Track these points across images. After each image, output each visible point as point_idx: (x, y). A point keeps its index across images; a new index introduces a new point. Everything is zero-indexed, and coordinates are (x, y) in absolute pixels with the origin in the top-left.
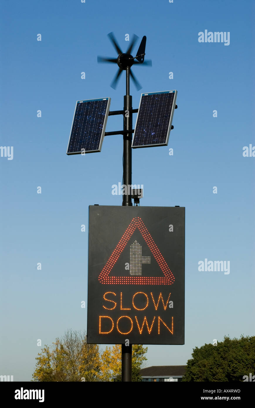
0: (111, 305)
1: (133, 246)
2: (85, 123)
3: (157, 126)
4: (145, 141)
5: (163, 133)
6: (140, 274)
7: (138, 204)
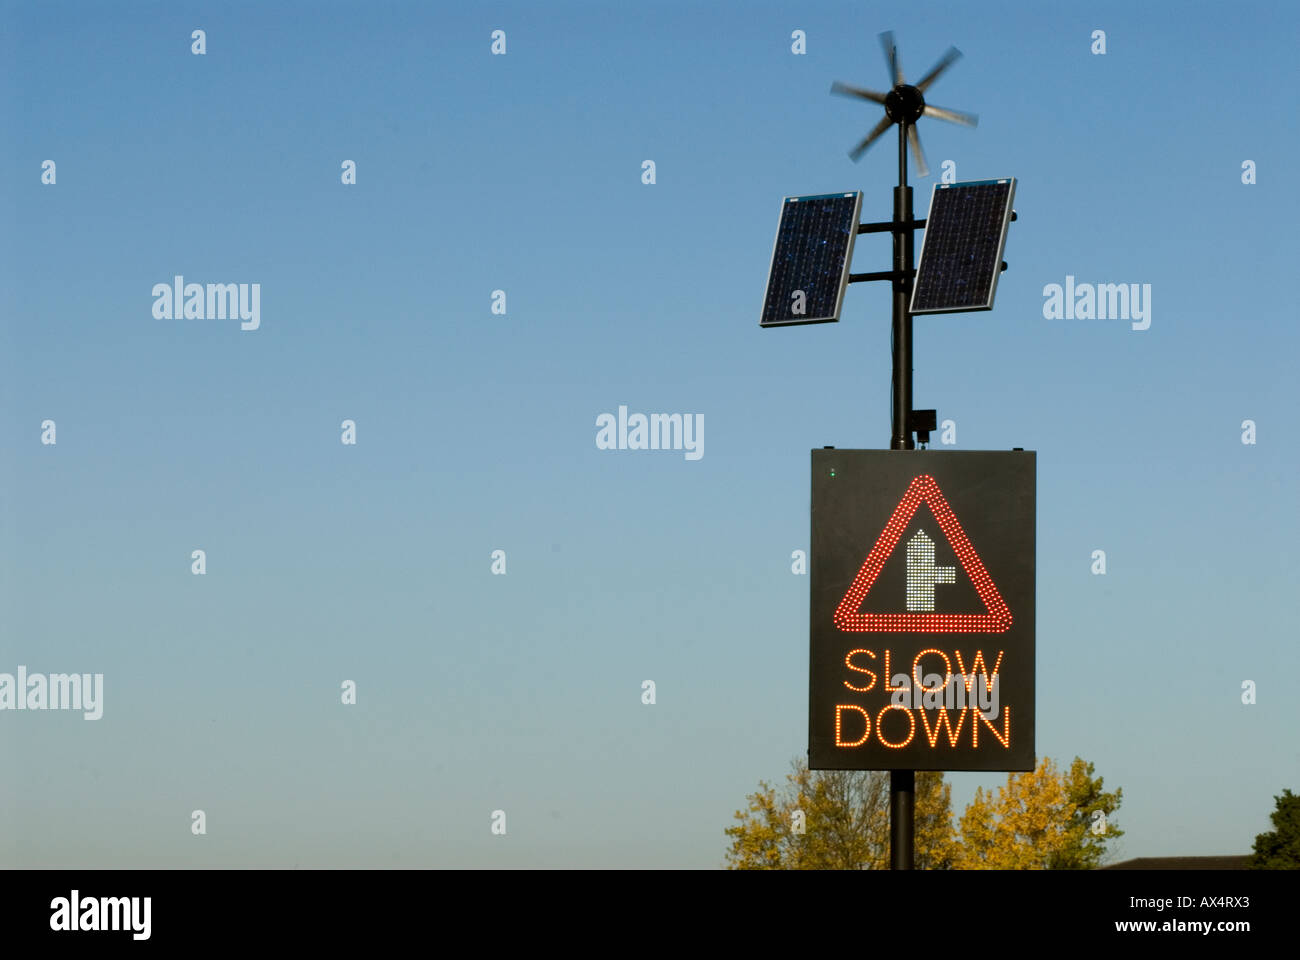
0: (863, 680)
1: (913, 543)
2: (802, 251)
3: (968, 262)
4: (942, 297)
5: (982, 281)
6: (930, 607)
7: (926, 444)
